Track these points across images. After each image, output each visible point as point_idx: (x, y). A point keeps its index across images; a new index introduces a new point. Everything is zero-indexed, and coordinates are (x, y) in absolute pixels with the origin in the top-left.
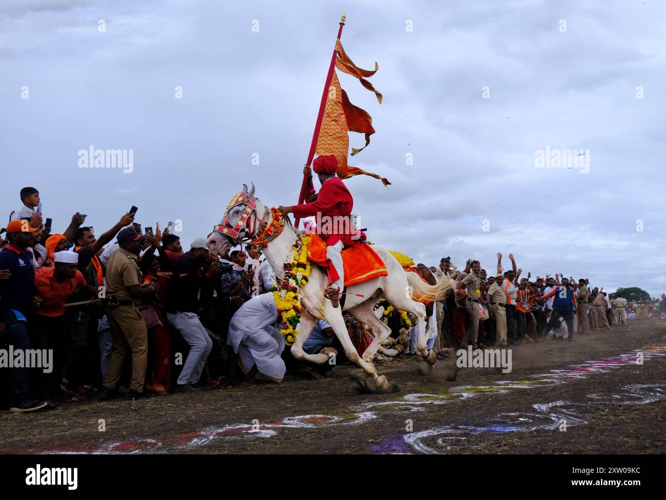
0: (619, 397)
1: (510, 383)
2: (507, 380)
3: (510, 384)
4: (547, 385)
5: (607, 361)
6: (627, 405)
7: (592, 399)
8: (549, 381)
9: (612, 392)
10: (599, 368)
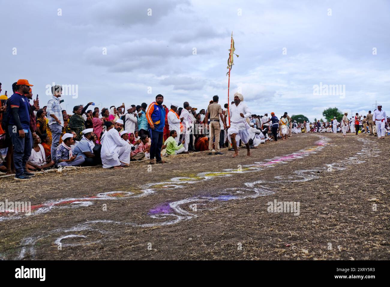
0: (292, 178)
1: (232, 170)
2: (230, 168)
3: (232, 171)
4: (253, 171)
5: (286, 156)
6: (296, 182)
7: (277, 179)
8: (254, 168)
9: (288, 175)
10: (281, 161)
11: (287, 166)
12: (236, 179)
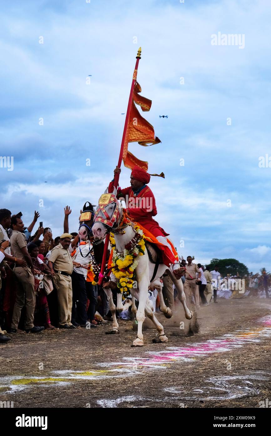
0: (202, 391)
1: (73, 373)
2: (68, 369)
3: (71, 374)
4: (117, 376)
5: (192, 347)
6: (210, 401)
7: (170, 393)
8: (121, 370)
9: (194, 385)
10: (182, 356)
11: (194, 366)
12: (78, 392)
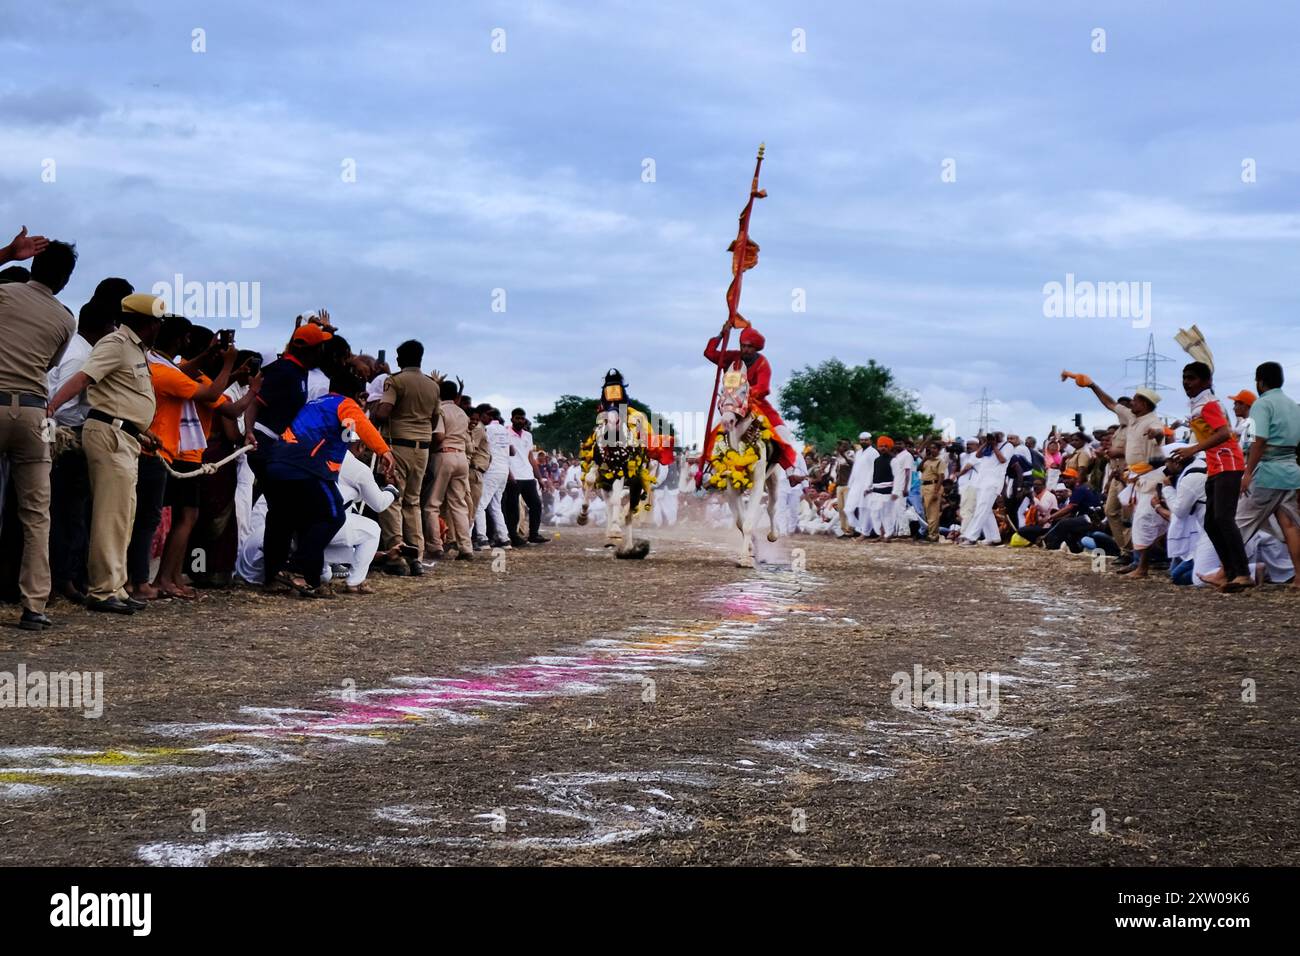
1: (61, 756)
2: (45, 744)
3: (55, 761)
5: (479, 677)
6: (528, 851)
7: (392, 824)
8: (229, 750)
9: (477, 798)
10: (442, 705)
11: (480, 738)
